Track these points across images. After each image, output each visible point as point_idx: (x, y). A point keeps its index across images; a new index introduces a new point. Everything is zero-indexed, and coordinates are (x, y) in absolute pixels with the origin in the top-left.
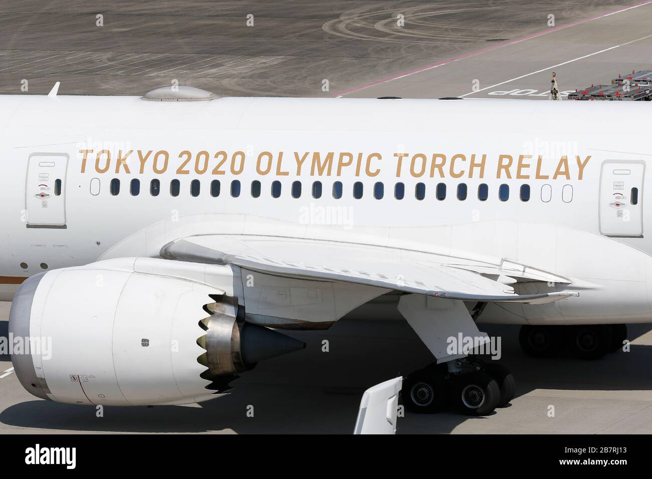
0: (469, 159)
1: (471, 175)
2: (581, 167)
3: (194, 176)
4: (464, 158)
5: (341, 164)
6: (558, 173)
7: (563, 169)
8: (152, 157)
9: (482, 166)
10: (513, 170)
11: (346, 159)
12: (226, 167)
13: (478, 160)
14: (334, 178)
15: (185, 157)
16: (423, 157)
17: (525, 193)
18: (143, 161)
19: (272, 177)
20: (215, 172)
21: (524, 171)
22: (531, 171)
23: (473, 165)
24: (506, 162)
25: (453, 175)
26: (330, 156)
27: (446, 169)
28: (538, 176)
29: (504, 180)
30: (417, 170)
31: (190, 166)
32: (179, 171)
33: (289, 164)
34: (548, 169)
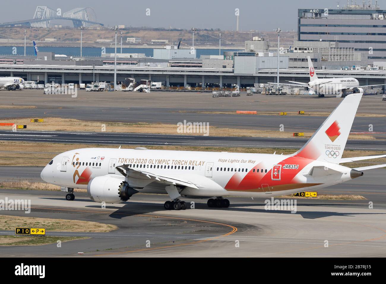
0: (185, 161)
1: (184, 165)
2: (203, 163)
3: (138, 164)
4: (184, 161)
5: (163, 162)
6: (199, 164)
7: (200, 164)
8: (131, 160)
9: (187, 163)
10: (192, 164)
11: (164, 161)
12: (143, 162)
13: (186, 162)
14: (161, 165)
15: (137, 160)
16: (177, 161)
17: (193, 168)
18: (129, 160)
19: (151, 164)
20: (141, 163)
21: (193, 164)
22: (194, 164)
23: (185, 162)
24: (191, 162)
25: (181, 164)
26: (162, 160)
27: (180, 163)
28: (196, 165)
29: (190, 165)
30: (176, 163)
31: (137, 162)
32: (135, 163)
33: (154, 162)
34: (198, 164)
